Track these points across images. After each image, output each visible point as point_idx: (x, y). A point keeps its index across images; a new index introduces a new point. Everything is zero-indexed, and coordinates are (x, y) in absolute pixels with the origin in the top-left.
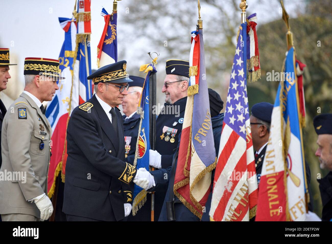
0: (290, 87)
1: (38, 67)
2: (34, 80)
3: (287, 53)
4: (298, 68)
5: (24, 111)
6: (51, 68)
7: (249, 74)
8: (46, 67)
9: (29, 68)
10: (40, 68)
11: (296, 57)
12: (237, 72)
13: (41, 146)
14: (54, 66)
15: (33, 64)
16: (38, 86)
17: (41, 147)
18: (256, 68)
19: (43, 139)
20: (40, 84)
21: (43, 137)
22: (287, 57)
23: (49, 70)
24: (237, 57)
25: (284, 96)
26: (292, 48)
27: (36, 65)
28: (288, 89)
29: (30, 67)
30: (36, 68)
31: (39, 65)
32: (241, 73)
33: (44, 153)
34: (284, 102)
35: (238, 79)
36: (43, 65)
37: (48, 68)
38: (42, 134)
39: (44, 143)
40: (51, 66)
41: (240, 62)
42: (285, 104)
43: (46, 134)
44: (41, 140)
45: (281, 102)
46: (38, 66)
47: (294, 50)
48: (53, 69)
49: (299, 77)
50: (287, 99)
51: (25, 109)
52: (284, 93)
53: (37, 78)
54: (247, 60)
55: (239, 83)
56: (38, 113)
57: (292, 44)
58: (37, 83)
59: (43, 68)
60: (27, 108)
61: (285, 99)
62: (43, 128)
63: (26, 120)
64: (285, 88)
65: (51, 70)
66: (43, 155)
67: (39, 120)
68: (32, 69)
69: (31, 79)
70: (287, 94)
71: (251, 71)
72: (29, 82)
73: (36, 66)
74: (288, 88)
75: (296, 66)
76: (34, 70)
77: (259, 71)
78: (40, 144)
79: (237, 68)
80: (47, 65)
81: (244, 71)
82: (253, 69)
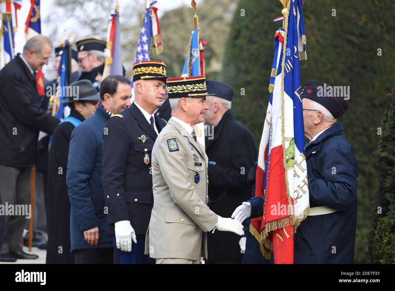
0: (195, 59)
1: (182, 89)
2: (180, 103)
3: (193, 32)
4: (201, 45)
5: (174, 142)
6: (197, 87)
7: (153, 49)
8: (191, 87)
9: (172, 91)
10: (184, 90)
11: (200, 36)
12: (142, 47)
13: (197, 178)
14: (199, 84)
15: (176, 86)
16: (186, 109)
17: (196, 180)
18: (159, 44)
19: (198, 171)
20: (186, 107)
21: (198, 169)
22: (193, 35)
23: (195, 90)
24: (142, 35)
25: (190, 66)
26: (198, 28)
27: (179, 86)
28: (193, 61)
29: (173, 89)
30: (180, 90)
31: (183, 86)
32: (146, 47)
33: (201, 186)
34: (190, 71)
35: (143, 52)
36: (187, 85)
37: (194, 88)
38: (196, 164)
39: (199, 175)
40: (196, 85)
41: (145, 39)
42: (191, 72)
43: (201, 164)
44: (196, 172)
45: (188, 71)
46: (181, 87)
47: (199, 30)
48: (199, 87)
49: (201, 51)
50: (192, 68)
51: (175, 139)
52: (190, 64)
53: (183, 101)
54: (151, 38)
55: (144, 55)
56: (190, 141)
57: (198, 25)
58: (184, 107)
59: (187, 90)
60: (177, 138)
61: (191, 68)
62: (197, 158)
63: (178, 151)
64: (191, 60)
65: (197, 90)
66: (200, 188)
67: (192, 150)
68: (176, 92)
69: (177, 103)
70: (192, 64)
71: (154, 46)
72: (175, 106)
73: (180, 88)
74: (193, 59)
75: (200, 43)
76: (178, 92)
77: (162, 47)
78: (195, 177)
79: (142, 43)
80: (191, 84)
81: (149, 46)
82: (156, 45)
